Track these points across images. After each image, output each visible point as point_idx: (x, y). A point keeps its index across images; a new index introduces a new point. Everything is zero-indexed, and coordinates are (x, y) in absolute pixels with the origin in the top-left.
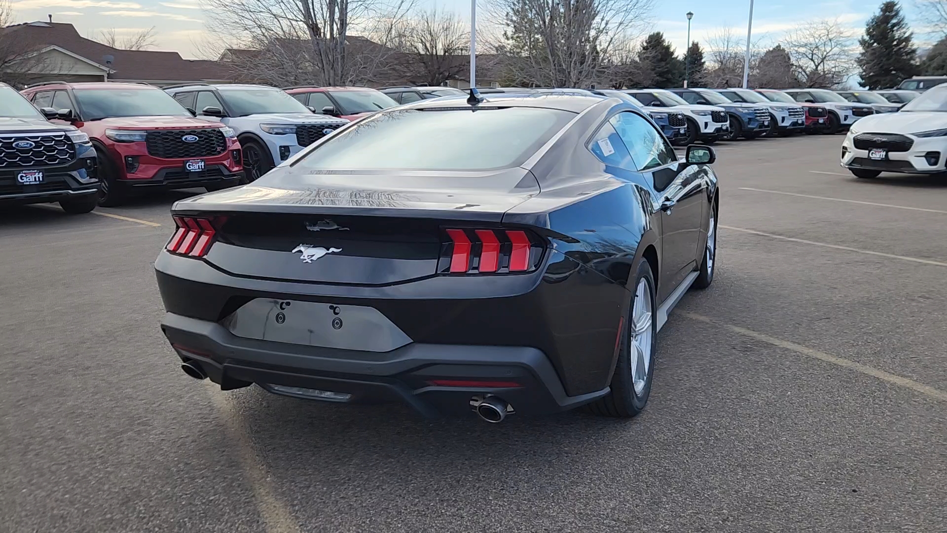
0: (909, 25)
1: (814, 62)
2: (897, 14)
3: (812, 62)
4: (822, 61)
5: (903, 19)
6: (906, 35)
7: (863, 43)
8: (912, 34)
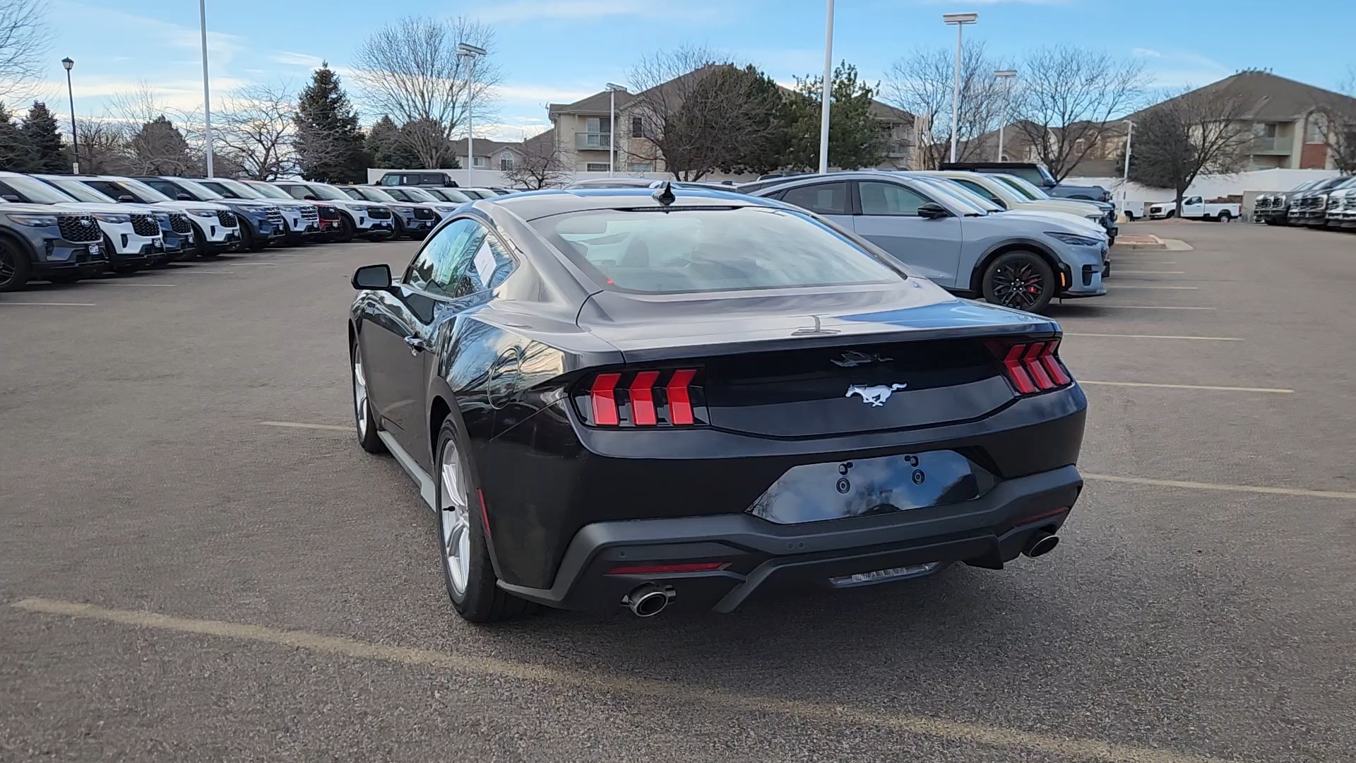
0: (352, 103)
1: (263, 145)
2: (336, 88)
3: (260, 145)
4: (273, 145)
5: (344, 95)
6: (351, 115)
7: (298, 120)
8: (356, 113)
